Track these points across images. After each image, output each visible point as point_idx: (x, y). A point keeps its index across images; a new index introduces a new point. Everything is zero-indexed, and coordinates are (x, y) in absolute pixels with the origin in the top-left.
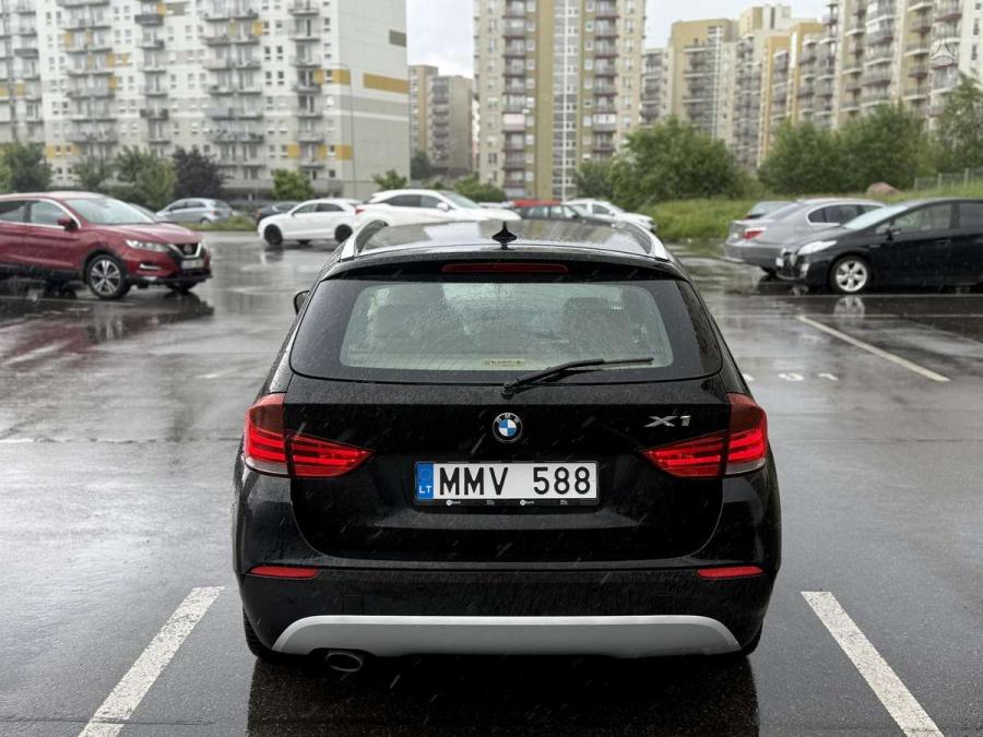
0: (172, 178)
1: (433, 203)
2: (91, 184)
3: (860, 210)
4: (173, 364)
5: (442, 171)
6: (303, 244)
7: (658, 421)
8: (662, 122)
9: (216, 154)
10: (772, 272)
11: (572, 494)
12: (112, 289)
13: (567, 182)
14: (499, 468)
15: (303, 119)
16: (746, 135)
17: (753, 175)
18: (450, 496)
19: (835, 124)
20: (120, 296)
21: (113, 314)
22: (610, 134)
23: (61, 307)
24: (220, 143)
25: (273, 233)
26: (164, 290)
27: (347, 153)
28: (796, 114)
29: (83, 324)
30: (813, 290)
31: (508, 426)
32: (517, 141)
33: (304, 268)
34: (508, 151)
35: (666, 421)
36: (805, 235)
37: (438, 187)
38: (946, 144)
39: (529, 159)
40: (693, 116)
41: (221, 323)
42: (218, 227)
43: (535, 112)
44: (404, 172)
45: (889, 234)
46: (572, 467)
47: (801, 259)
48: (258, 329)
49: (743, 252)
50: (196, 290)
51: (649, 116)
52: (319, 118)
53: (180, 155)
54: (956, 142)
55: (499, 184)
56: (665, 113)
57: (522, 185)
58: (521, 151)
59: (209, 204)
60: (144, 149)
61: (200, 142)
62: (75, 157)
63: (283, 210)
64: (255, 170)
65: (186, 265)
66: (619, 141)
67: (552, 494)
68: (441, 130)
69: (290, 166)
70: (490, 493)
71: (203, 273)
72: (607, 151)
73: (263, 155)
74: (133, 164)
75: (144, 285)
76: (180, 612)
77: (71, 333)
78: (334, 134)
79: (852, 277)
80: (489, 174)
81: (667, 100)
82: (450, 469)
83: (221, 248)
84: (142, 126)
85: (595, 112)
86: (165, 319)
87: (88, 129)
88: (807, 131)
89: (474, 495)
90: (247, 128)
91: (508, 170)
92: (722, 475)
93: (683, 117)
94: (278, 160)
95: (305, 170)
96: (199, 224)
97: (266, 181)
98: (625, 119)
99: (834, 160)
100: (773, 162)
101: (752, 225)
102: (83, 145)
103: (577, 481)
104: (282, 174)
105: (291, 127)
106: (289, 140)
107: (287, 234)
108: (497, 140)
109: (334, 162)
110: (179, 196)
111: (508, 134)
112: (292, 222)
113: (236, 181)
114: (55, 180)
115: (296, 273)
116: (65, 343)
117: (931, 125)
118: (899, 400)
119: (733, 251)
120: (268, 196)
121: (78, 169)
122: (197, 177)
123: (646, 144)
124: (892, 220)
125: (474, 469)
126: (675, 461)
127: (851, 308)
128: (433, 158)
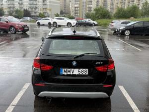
0: (23, 14)
1: (63, 19)
2: (11, 14)
3: (129, 22)
4: (23, 45)
5: (65, 13)
6: (43, 25)
7: (98, 63)
8: (99, 7)
9: (30, 10)
10: (115, 32)
11: (84, 74)
12: (14, 32)
13: (84, 16)
14: (73, 70)
15: (43, 5)
16: (112, 9)
17: (113, 15)
18: (65, 74)
19: (126, 8)
20: (15, 33)
21: (14, 36)
22: (91, 8)
23: (6, 35)
24: (30, 8)
25: (39, 23)
26: (21, 32)
27: (50, 10)
28: (120, 6)
29: (9, 38)
30: (121, 35)
31: (74, 63)
32: (77, 9)
33: (44, 29)
34: (75, 10)
35: (99, 63)
36: (121, 26)
37: (64, 16)
38: (143, 11)
39: (78, 12)
40: (104, 5)
41: (31, 38)
42: (30, 22)
43: (80, 4)
44: (59, 13)
45: (133, 26)
46: (84, 70)
47: (120, 30)
48: (36, 39)
49: (111, 28)
50: (27, 32)
51: (97, 5)
52: (46, 4)
53: (24, 10)
54: (144, 11)
55: (74, 16)
56: (100, 5)
57: (77, 16)
58: (77, 11)
59: (29, 18)
60: (19, 9)
61: (27, 8)
62: (8, 10)
63: (40, 19)
64: (36, 12)
65: (25, 29)
66: (92, 9)
67: (81, 74)
68: (65, 6)
69: (42, 12)
70: (71, 73)
71: (28, 30)
72: (90, 11)
73: (37, 10)
74: (17, 11)
75: (18, 32)
76: (24, 87)
77: (8, 39)
78: (48, 7)
79: (127, 33)
80: (72, 14)
81: (100, 3)
82: (65, 69)
83: (31, 25)
84: (18, 5)
85: (89, 4)
86: (22, 37)
87: (10, 5)
88: (121, 8)
89: (69, 74)
90: (35, 6)
91: (75, 13)
92: (107, 71)
93: (102, 5)
94: (39, 11)
95: (44, 13)
96: (27, 21)
97: (38, 14)
98: (93, 6)
99: (125, 13)
100: (116, 13)
101: (112, 24)
102: (10, 8)
103: (85, 72)
104: (40, 13)
105: (42, 6)
106: (41, 8)
107: (41, 23)
108: (73, 9)
109: (48, 11)
110: (24, 16)
111: (75, 8)
112: (42, 22)
113: (33, 14)
114: (5, 14)
115: (42, 30)
116: (6, 41)
117: (140, 8)
118: (134, 54)
119: (109, 28)
120: (38, 17)
121: (8, 12)
122: (27, 14)
123: (96, 10)
124: (134, 24)
125: (69, 70)
126: (100, 69)
127: (127, 38)
128: (63, 11)
